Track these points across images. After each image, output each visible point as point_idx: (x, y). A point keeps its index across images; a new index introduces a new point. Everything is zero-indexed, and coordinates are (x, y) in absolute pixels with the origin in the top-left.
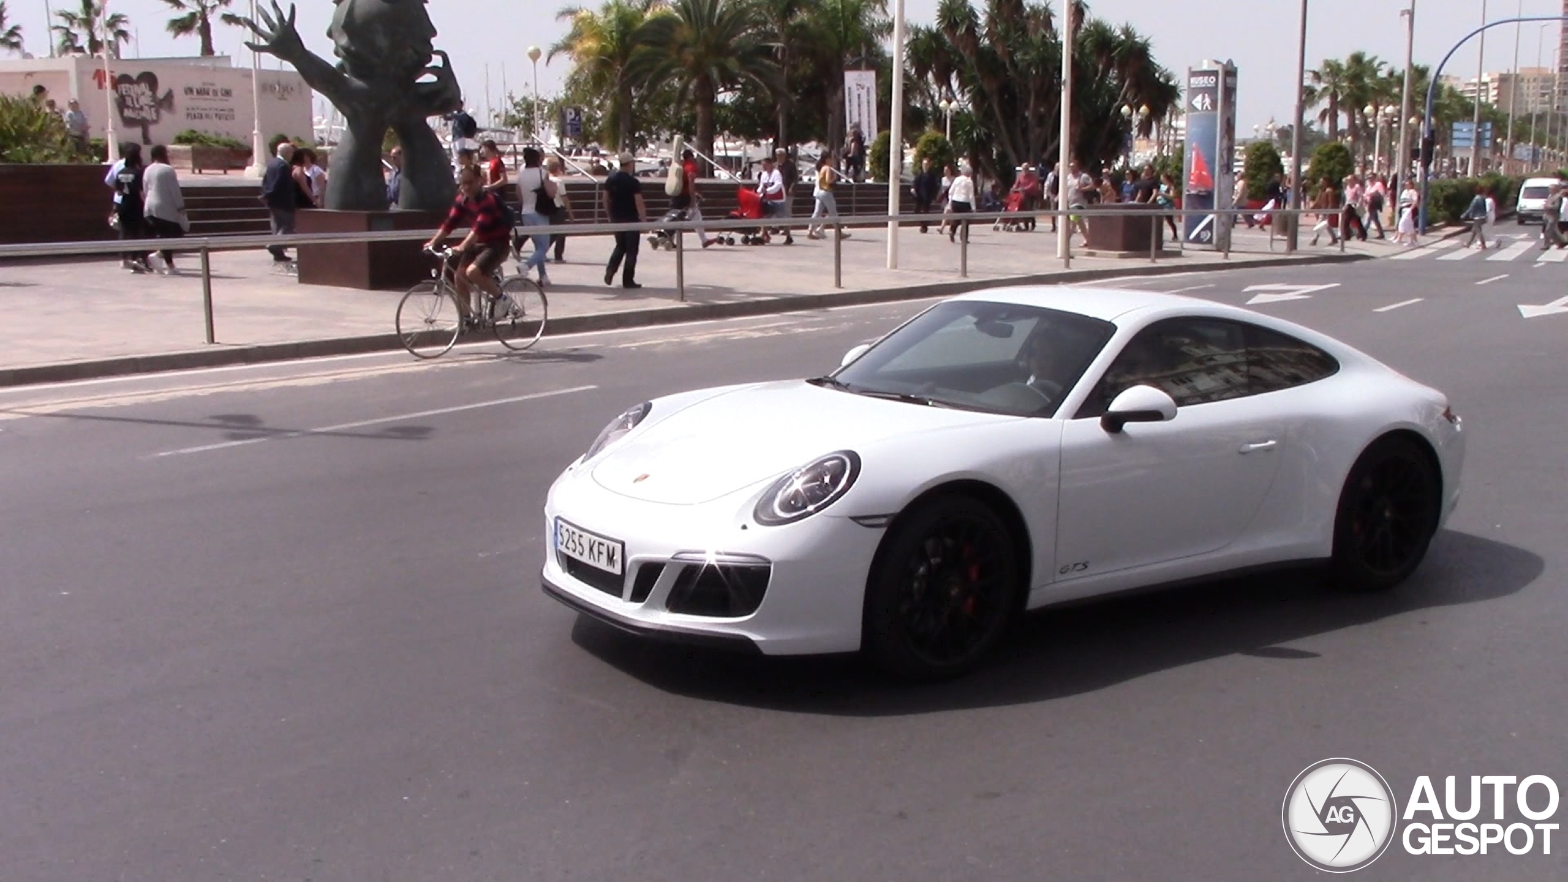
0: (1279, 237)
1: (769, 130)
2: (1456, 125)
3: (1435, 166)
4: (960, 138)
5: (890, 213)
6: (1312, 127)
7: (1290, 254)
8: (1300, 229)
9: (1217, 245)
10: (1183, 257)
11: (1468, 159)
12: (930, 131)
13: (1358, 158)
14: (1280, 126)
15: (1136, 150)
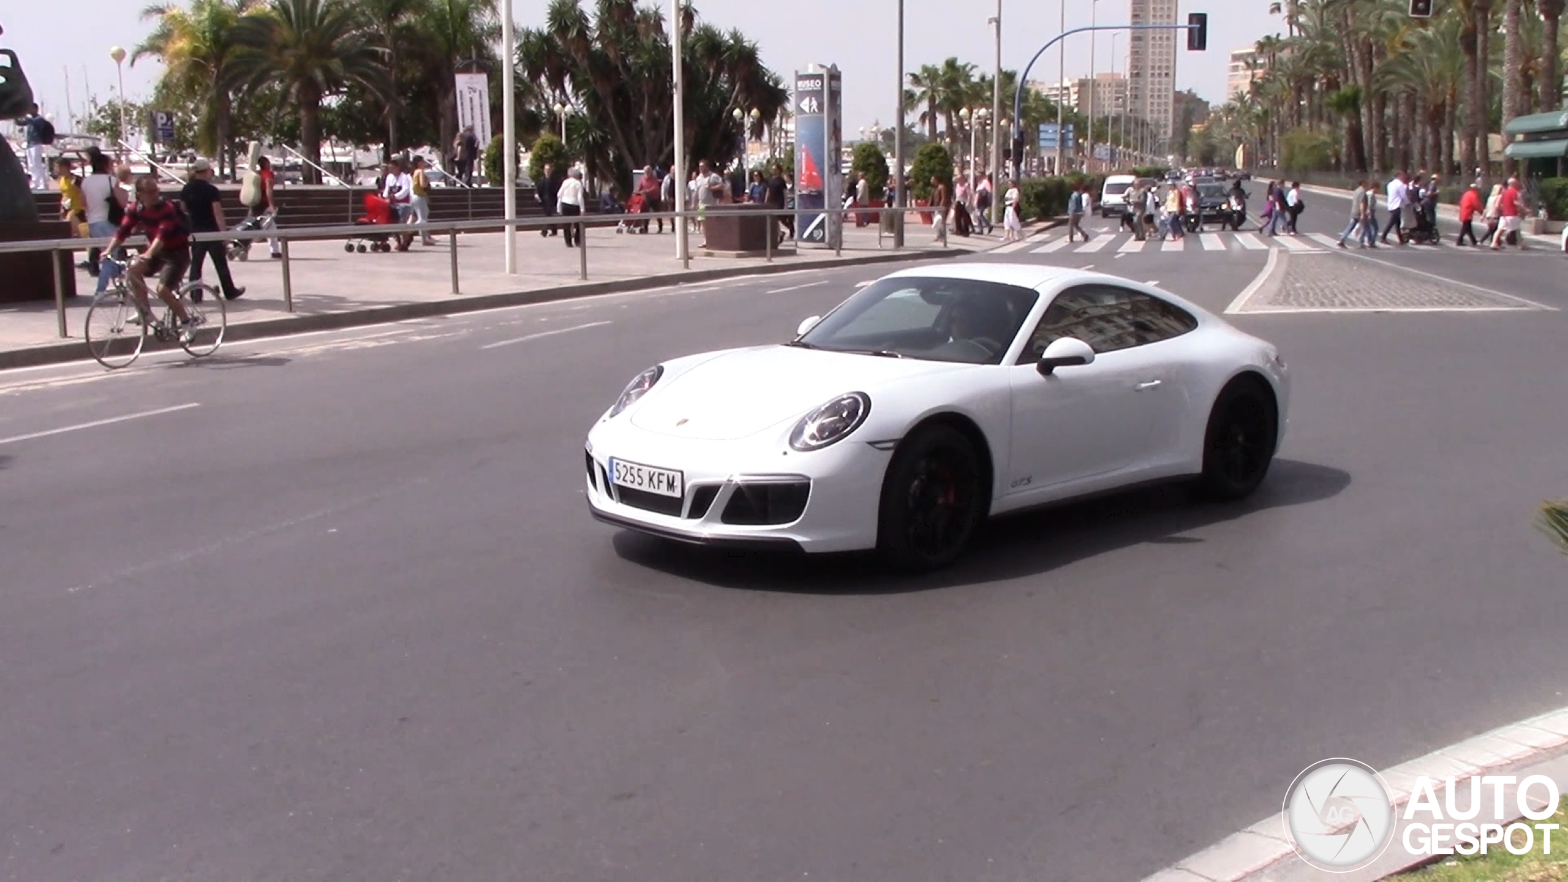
0: (886, 234)
1: (379, 135)
2: (1042, 127)
3: (1026, 165)
4: (575, 142)
5: (507, 217)
6: (913, 129)
7: (898, 251)
8: (906, 227)
9: (829, 243)
10: (799, 255)
11: (1054, 158)
12: (545, 135)
13: (956, 158)
14: (883, 129)
15: (749, 152)
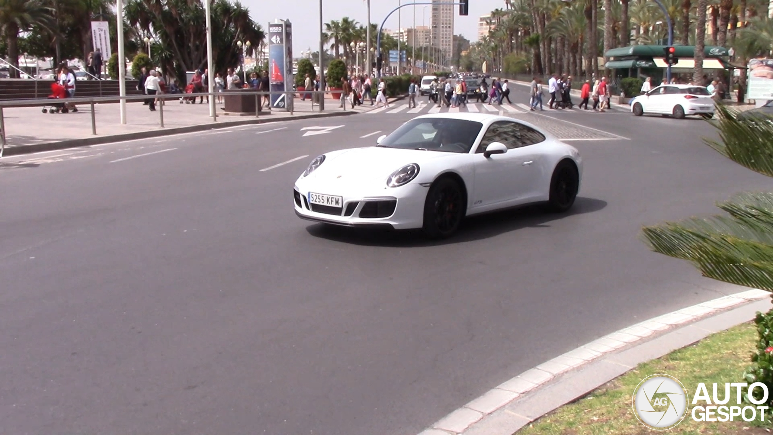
0: (316, 104)
1: (51, 52)
2: (391, 52)
3: (383, 70)
4: (156, 57)
5: (121, 95)
6: (327, 52)
7: (321, 112)
8: (325, 100)
9: (287, 109)
10: (272, 114)
11: (397, 67)
12: (140, 53)
13: (349, 67)
14: (313, 52)
15: (246, 63)
